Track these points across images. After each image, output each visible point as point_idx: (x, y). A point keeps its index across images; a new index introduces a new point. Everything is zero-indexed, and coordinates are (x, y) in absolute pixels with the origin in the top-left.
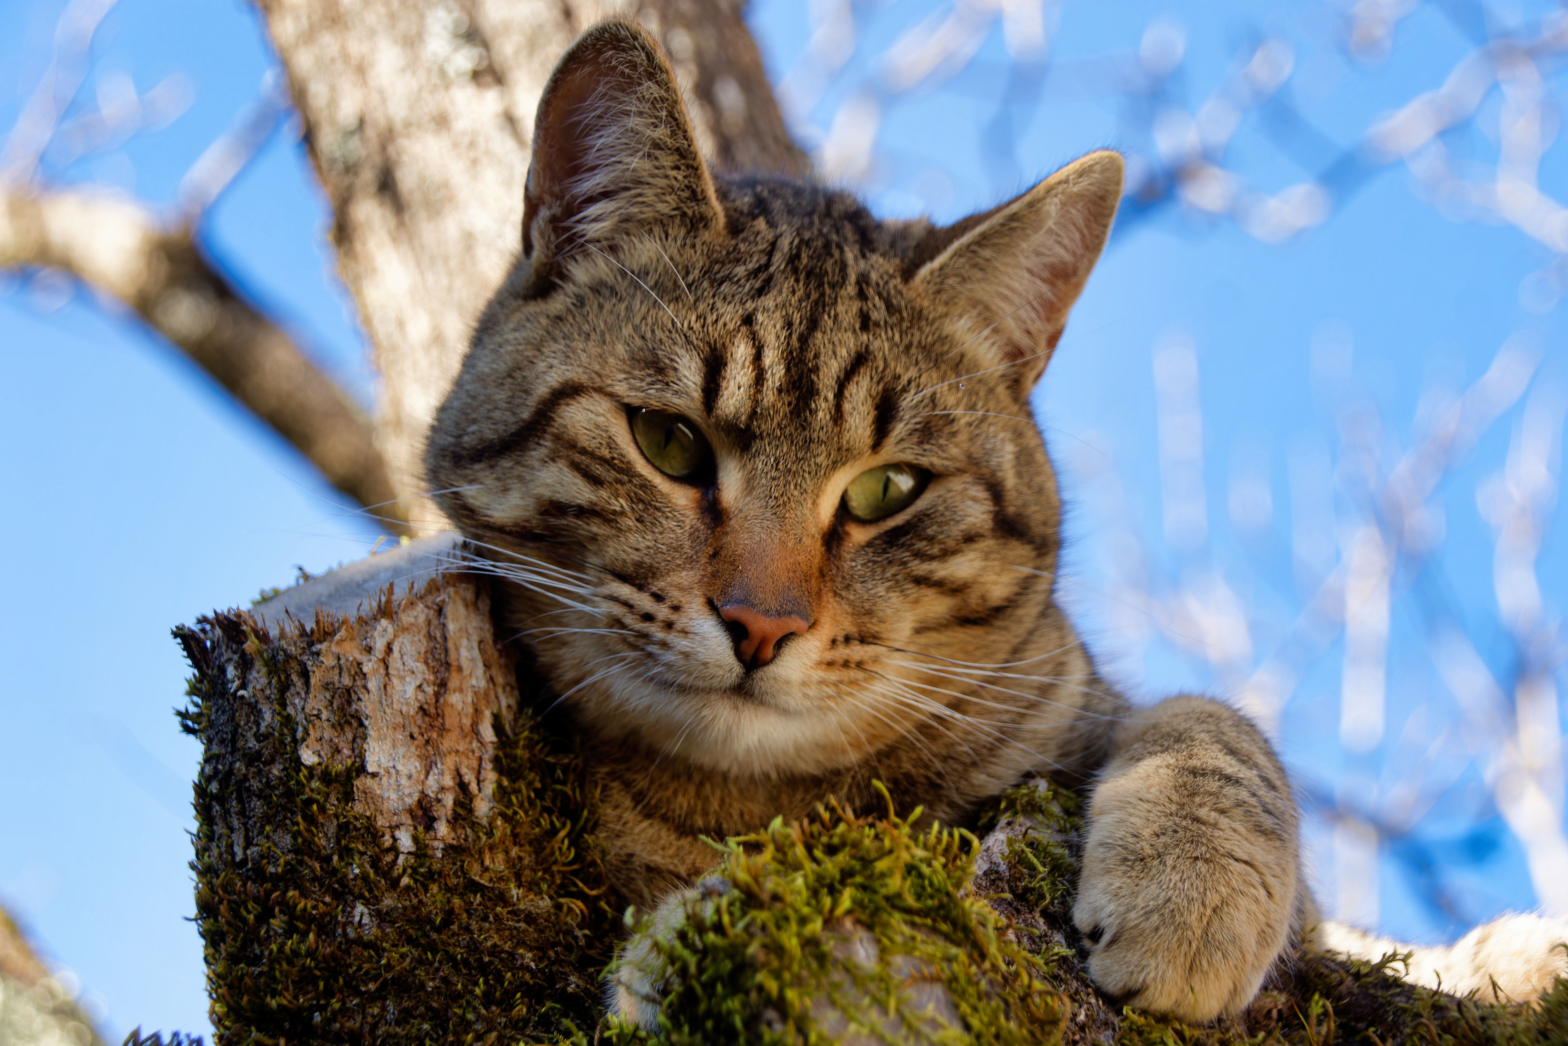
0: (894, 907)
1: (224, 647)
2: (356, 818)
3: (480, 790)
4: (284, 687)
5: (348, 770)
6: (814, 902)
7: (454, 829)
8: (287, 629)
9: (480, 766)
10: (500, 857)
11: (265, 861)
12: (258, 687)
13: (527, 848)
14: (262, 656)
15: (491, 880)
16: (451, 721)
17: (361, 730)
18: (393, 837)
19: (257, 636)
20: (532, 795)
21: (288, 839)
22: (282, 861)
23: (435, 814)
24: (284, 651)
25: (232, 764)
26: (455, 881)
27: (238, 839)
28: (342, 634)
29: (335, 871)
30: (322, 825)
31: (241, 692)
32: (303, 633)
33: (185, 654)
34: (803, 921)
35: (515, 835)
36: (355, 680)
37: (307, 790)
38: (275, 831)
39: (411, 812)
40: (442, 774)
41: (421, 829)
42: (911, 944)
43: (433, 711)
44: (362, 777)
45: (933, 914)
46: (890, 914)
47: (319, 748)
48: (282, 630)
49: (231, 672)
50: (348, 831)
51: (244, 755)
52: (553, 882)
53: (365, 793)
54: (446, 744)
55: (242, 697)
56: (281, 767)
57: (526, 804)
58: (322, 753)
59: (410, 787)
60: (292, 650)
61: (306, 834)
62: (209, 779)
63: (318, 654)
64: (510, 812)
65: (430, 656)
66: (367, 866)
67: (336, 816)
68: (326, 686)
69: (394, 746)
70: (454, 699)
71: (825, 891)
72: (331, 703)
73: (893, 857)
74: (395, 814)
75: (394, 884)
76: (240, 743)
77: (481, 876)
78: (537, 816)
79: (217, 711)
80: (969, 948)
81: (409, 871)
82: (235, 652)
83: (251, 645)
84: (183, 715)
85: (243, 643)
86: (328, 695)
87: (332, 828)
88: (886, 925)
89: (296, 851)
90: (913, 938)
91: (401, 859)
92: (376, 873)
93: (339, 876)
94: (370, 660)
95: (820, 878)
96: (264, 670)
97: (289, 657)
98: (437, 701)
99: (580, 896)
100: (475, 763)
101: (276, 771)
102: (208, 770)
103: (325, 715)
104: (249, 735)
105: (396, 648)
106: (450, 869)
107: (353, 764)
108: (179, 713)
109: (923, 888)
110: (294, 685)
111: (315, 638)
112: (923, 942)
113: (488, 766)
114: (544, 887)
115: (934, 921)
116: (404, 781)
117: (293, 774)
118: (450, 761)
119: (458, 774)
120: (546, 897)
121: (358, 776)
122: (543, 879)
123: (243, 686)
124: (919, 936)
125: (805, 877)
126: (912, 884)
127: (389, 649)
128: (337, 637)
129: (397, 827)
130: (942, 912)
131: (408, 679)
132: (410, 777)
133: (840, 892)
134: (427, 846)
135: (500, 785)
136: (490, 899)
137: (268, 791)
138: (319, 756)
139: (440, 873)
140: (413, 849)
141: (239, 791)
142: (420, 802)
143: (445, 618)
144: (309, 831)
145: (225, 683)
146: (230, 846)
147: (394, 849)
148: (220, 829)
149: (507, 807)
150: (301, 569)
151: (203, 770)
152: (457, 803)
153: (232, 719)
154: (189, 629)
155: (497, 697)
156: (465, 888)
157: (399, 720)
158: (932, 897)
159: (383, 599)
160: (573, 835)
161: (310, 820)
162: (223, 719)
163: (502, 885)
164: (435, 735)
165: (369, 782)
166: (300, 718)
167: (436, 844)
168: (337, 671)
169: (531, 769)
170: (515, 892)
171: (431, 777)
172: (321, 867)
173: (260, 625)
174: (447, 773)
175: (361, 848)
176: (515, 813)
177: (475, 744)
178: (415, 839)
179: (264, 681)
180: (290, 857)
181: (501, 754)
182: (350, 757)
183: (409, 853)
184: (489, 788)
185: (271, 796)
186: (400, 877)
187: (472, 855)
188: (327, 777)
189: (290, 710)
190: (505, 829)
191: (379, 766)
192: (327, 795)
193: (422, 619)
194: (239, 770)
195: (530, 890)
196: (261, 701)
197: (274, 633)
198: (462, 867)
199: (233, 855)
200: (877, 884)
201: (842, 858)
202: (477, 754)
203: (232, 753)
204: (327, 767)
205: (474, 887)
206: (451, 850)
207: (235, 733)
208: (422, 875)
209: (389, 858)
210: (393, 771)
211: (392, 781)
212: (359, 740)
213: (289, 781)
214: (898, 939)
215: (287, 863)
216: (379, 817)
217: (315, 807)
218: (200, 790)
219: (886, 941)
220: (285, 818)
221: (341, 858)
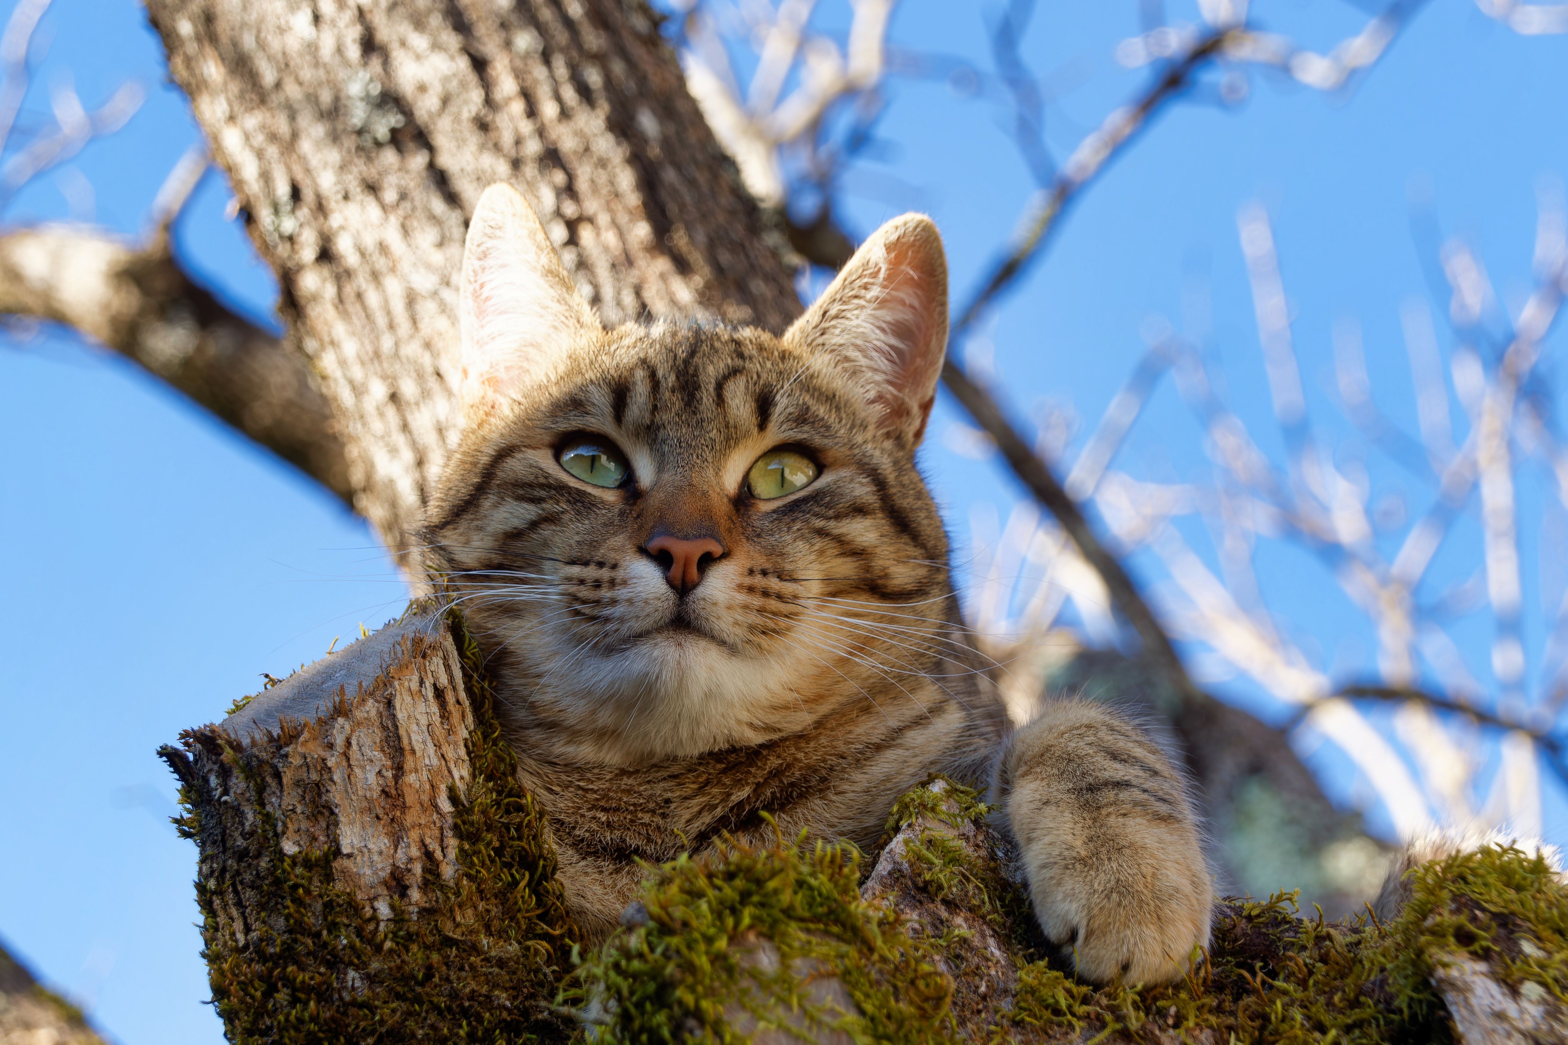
0: (790, 917)
1: (205, 759)
2: (338, 896)
3: (444, 856)
4: (261, 790)
5: (326, 855)
6: (718, 923)
7: (425, 893)
8: (257, 737)
9: (442, 834)
10: (470, 912)
11: (264, 944)
12: (239, 791)
13: (493, 900)
14: (238, 764)
15: (463, 934)
16: (410, 799)
17: (333, 817)
18: (373, 907)
19: (232, 747)
20: (492, 853)
21: (282, 921)
22: (278, 942)
23: (407, 883)
24: (257, 757)
25: (224, 861)
26: (431, 939)
27: (238, 926)
28: (306, 735)
29: (325, 945)
30: (310, 905)
31: (224, 798)
32: (271, 739)
33: (172, 769)
34: (710, 940)
35: (480, 891)
36: (321, 775)
37: (292, 876)
38: (269, 916)
39: (385, 883)
40: (408, 846)
41: (396, 897)
42: (807, 947)
43: (393, 792)
44: (339, 860)
45: (824, 919)
46: (787, 925)
47: (298, 838)
48: (253, 739)
49: (213, 781)
50: (333, 908)
51: (234, 853)
52: (520, 928)
53: (343, 872)
54: (409, 820)
55: (226, 802)
56: (268, 859)
57: (488, 862)
58: (302, 843)
59: (382, 862)
60: (264, 755)
61: (296, 915)
62: (207, 877)
63: (286, 756)
64: (473, 872)
65: (385, 744)
66: (354, 936)
67: (321, 896)
68: (297, 783)
69: (363, 828)
70: (411, 778)
71: (728, 912)
72: (304, 798)
73: (782, 875)
74: (372, 887)
75: (378, 948)
76: (229, 843)
77: (454, 932)
78: (498, 871)
79: (206, 816)
80: (859, 944)
81: (390, 936)
82: (215, 763)
83: (228, 755)
84: (178, 821)
85: (221, 754)
86: (300, 791)
87: (318, 906)
88: (784, 934)
89: (290, 931)
90: (809, 943)
91: (382, 926)
92: (361, 940)
93: (330, 948)
94: (333, 755)
95: (721, 902)
96: (242, 776)
97: (261, 762)
98: (396, 783)
99: (546, 937)
100: (437, 833)
101: (264, 863)
102: (205, 868)
103: (299, 809)
104: (236, 834)
105: (354, 742)
106: (425, 929)
107: (329, 849)
108: (176, 821)
109: (814, 898)
110: (269, 786)
111: (282, 742)
112: (818, 944)
113: (449, 833)
114: (512, 933)
115: (826, 925)
116: (376, 858)
117: (278, 864)
118: (414, 835)
119: (424, 845)
120: (514, 942)
121: (335, 858)
122: (510, 926)
123: (226, 792)
124: (814, 940)
125: (709, 903)
126: (804, 896)
127: (348, 743)
128: (301, 739)
129: (375, 898)
130: (832, 917)
131: (368, 768)
132: (381, 853)
133: (741, 912)
134: (403, 912)
135: (461, 850)
136: (465, 951)
137: (259, 882)
138: (299, 845)
139: (417, 934)
140: (391, 916)
141: (234, 885)
142: (392, 874)
143: (395, 709)
144: (298, 912)
145: (209, 791)
146: (233, 934)
147: (374, 918)
148: (222, 919)
149: (470, 868)
150: (267, 676)
151: (201, 869)
152: (425, 870)
153: (220, 822)
154: (172, 747)
155: (450, 772)
156: (441, 944)
157: (365, 804)
158: (821, 905)
159: (337, 699)
160: (534, 884)
161: (299, 902)
162: (212, 822)
163: (474, 938)
164: (398, 814)
165: (346, 863)
166: (278, 814)
167: (411, 908)
168: (305, 769)
169: (488, 831)
170: (485, 941)
171: (399, 851)
172: (313, 942)
173: (233, 736)
174: (413, 845)
175: (346, 921)
176: (478, 872)
177: (435, 816)
178: (392, 907)
179: (243, 785)
180: (286, 936)
181: (459, 822)
182: (326, 843)
183: (388, 920)
184: (452, 853)
185: (261, 886)
186: (383, 942)
187: (444, 915)
188: (308, 864)
189: (269, 808)
190: (470, 887)
191: (353, 847)
192: (310, 879)
193: (373, 713)
194: (231, 866)
195: (501, 937)
196: (243, 803)
197: (246, 741)
198: (436, 926)
199: (236, 941)
200: (773, 900)
201: (739, 883)
202: (438, 825)
203: (224, 852)
204: (307, 854)
205: (449, 942)
206: (425, 912)
207: (223, 834)
208: (402, 938)
209: (371, 927)
210: (365, 850)
211: (366, 859)
212: (332, 827)
213: (275, 870)
214: (796, 944)
215: (283, 943)
216: (358, 892)
217: (301, 891)
218: (201, 887)
219: (785, 948)
220: (277, 903)
221: (330, 932)
